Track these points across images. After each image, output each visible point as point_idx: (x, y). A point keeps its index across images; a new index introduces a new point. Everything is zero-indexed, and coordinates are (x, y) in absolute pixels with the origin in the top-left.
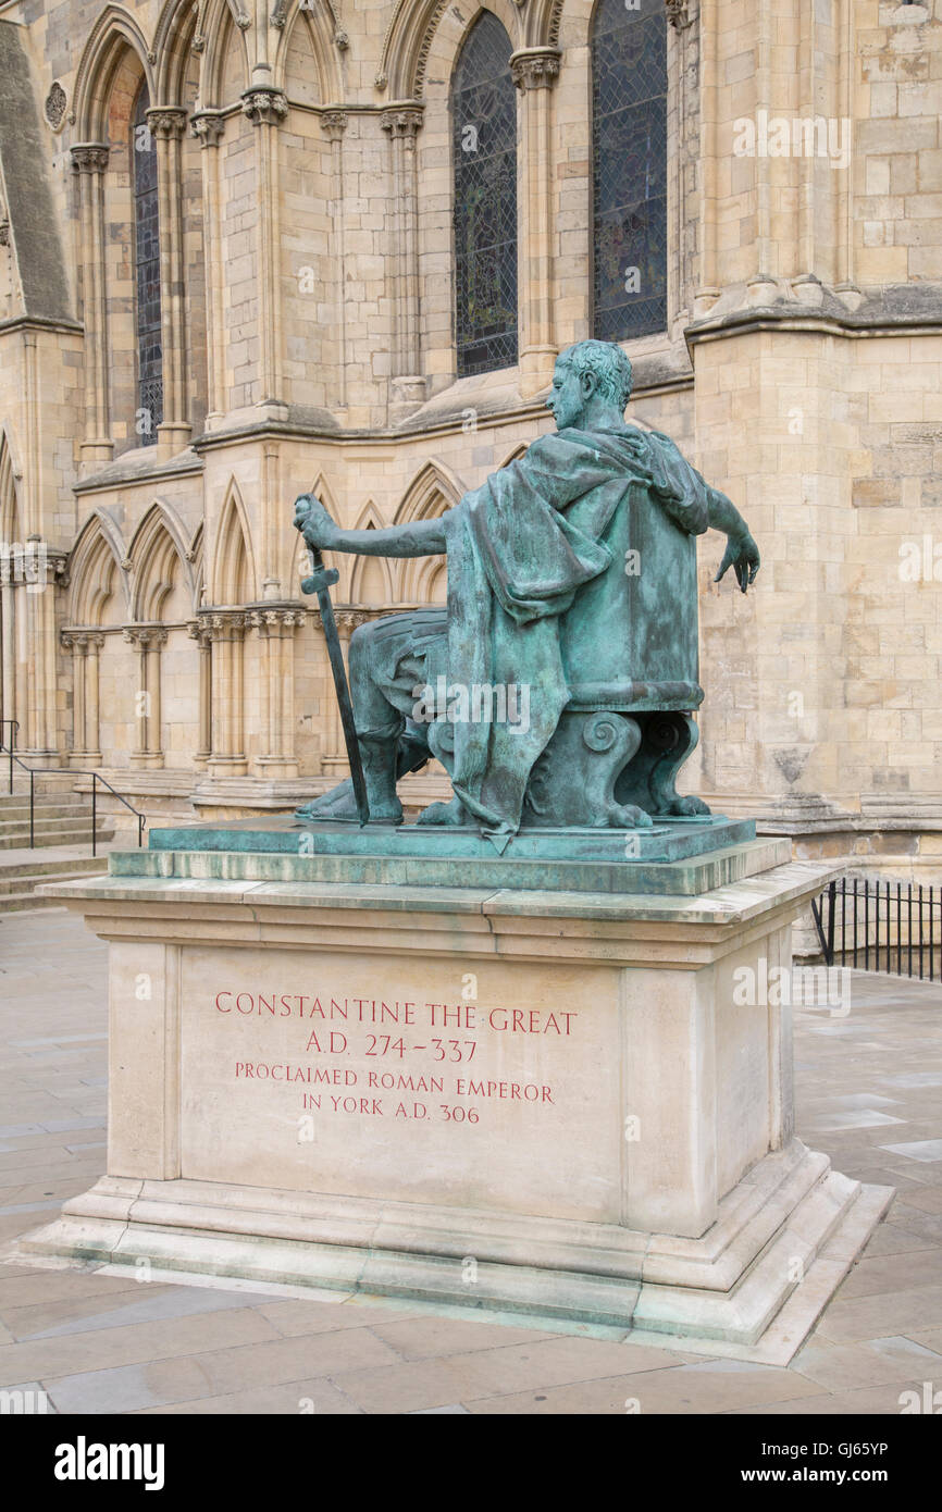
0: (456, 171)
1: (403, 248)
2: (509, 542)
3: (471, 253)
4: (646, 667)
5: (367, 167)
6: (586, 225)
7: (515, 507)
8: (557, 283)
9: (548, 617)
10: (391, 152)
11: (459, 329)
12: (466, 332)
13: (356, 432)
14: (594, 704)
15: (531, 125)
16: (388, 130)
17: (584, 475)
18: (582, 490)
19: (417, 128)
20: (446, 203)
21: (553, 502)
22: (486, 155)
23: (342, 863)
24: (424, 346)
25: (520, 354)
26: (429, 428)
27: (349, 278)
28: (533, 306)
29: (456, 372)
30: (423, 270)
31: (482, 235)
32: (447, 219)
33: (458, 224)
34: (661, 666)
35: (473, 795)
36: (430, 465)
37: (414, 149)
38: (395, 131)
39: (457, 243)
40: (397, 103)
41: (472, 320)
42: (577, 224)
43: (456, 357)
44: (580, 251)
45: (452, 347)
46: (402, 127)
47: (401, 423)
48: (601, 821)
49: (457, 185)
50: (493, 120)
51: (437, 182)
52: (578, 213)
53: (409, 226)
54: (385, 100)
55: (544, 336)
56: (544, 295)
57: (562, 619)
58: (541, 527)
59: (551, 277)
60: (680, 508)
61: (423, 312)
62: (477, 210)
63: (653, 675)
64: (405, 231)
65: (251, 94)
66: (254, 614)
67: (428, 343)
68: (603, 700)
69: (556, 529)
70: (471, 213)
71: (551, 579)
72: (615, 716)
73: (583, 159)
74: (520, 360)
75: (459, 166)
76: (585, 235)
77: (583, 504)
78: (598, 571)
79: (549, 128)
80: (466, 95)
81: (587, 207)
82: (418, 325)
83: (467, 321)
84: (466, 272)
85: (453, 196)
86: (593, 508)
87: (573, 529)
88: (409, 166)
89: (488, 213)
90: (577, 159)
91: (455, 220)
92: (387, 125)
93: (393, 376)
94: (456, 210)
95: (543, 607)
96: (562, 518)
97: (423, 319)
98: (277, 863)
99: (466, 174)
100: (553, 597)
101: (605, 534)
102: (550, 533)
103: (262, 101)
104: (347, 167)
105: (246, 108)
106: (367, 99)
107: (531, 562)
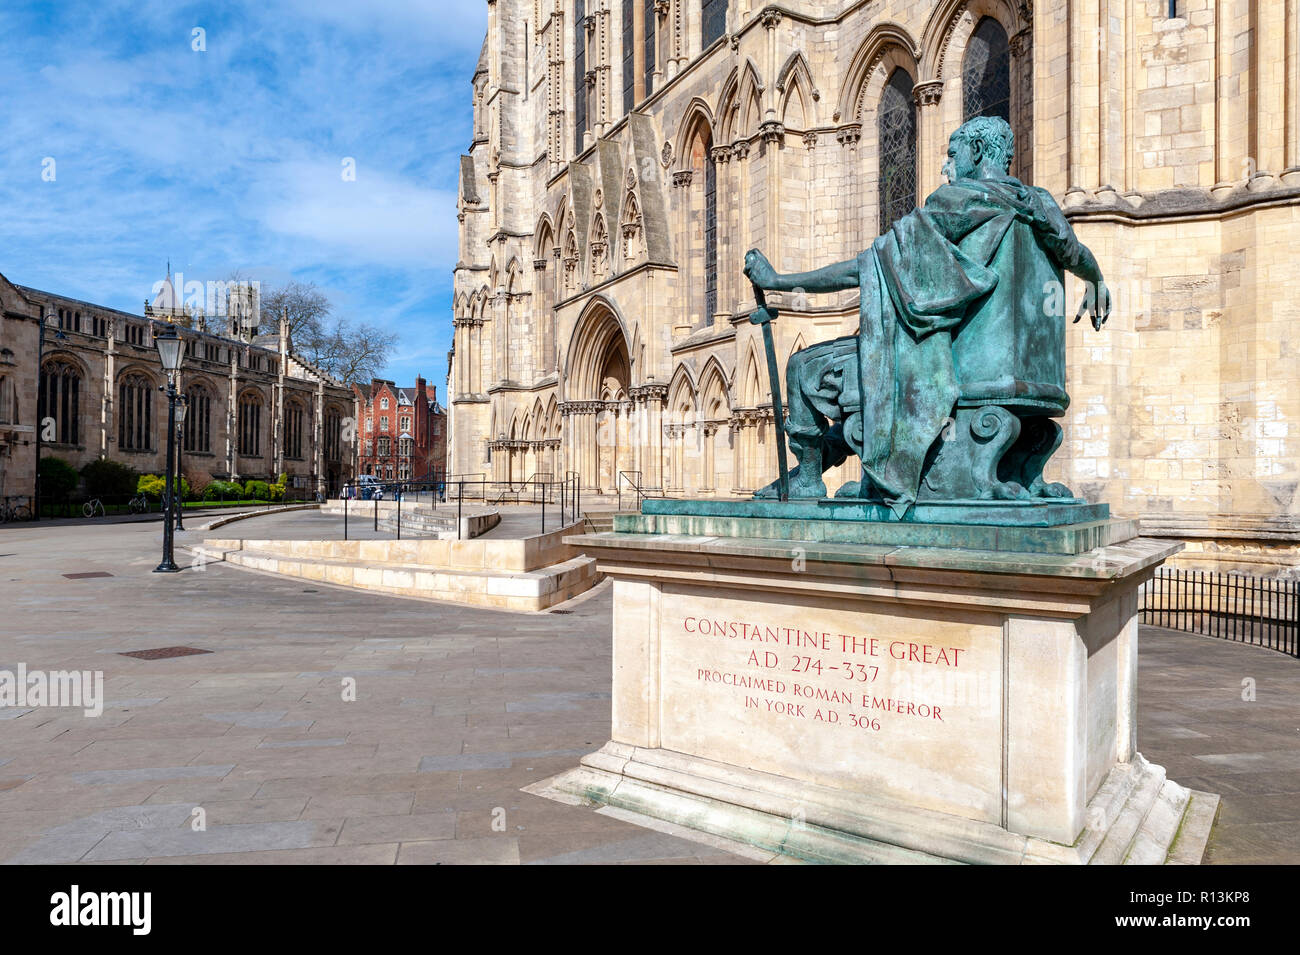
0: (881, 158)
1: (849, 204)
2: (910, 271)
3: (888, 204)
4: (1027, 368)
5: (829, 161)
9: (942, 329)
10: (842, 152)
13: (820, 308)
14: (981, 399)
16: (841, 140)
17: (975, 212)
18: (973, 223)
19: (858, 137)
20: (875, 177)
21: (948, 235)
22: (898, 147)
27: (818, 223)
30: (860, 215)
31: (895, 193)
32: (875, 186)
33: (882, 189)
34: (1038, 370)
35: (878, 473)
37: (855, 149)
38: (845, 140)
39: (881, 199)
40: (846, 124)
46: (849, 138)
47: (846, 302)
49: (881, 167)
51: (870, 165)
53: (853, 191)
54: (839, 123)
57: (954, 332)
58: (938, 256)
60: (1056, 241)
61: (859, 238)
62: (892, 179)
63: (1032, 376)
64: (851, 195)
65: (764, 126)
66: (762, 411)
68: (989, 396)
69: (951, 257)
70: (889, 181)
71: (946, 296)
72: (999, 409)
75: (882, 155)
77: (974, 236)
78: (986, 289)
80: (886, 116)
82: (856, 246)
84: (885, 215)
85: (879, 173)
86: (982, 239)
87: (965, 256)
88: (853, 158)
89: (899, 181)
91: (879, 186)
92: (840, 137)
94: (880, 180)
95: (938, 321)
96: (956, 248)
97: (859, 243)
98: (728, 524)
99: (886, 161)
100: (947, 312)
101: (991, 260)
102: (946, 260)
103: (770, 129)
104: (818, 162)
105: (761, 134)
106: (829, 123)
107: (928, 286)
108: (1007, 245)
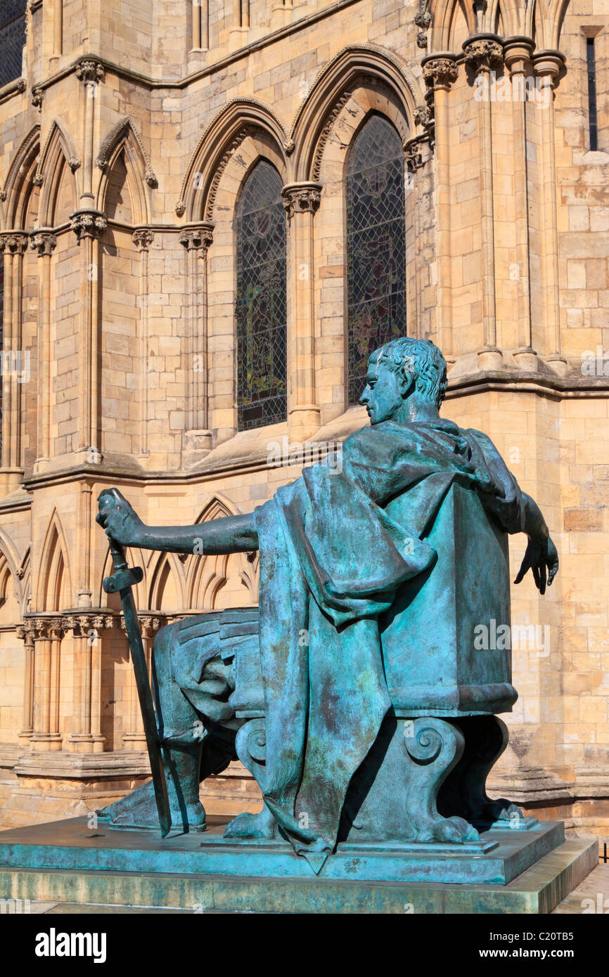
0: (239, 274)
1: (195, 331)
2: (326, 537)
3: (250, 335)
4: (471, 669)
5: (168, 270)
6: (342, 313)
7: (333, 501)
8: (318, 358)
9: (368, 617)
10: (186, 259)
11: (240, 394)
12: (245, 395)
13: (155, 473)
14: (416, 708)
15: (298, 238)
16: (185, 244)
17: (405, 467)
18: (404, 483)
19: (209, 242)
20: (230, 298)
21: (373, 495)
22: (262, 262)
23: (142, 884)
24: (211, 406)
25: (289, 411)
26: (215, 469)
27: (153, 354)
28: (299, 374)
29: (237, 426)
30: (211, 348)
31: (259, 321)
32: (231, 310)
33: (240, 314)
34: (484, 668)
35: (285, 809)
36: (215, 499)
37: (205, 258)
38: (191, 244)
39: (238, 327)
40: (192, 223)
41: (250, 386)
42: (334, 313)
43: (237, 414)
44: (337, 333)
45: (234, 407)
46: (197, 242)
47: (193, 466)
48: (425, 835)
49: (239, 285)
50: (268, 236)
51: (224, 282)
52: (336, 304)
53: (201, 314)
54: (184, 221)
55: (309, 397)
56: (308, 366)
57: (383, 620)
58: (360, 522)
59: (313, 353)
60: (501, 504)
61: (211, 379)
62: (255, 303)
63: (477, 678)
64: (198, 319)
65: (78, 215)
66: (70, 618)
67: (215, 404)
68: (427, 704)
69: (377, 524)
70: (250, 305)
72: (439, 723)
73: (339, 264)
74: (289, 417)
75: (241, 270)
76: (341, 320)
77: (404, 498)
78: (421, 568)
79: (312, 240)
80: (247, 218)
81: (342, 299)
82: (206, 390)
83: (245, 387)
84: (245, 350)
85: (236, 293)
86: (416, 503)
87: (394, 523)
88: (201, 270)
89: (263, 306)
90: (335, 264)
91: (237, 311)
92: (184, 239)
93: (186, 430)
94: (238, 303)
96: (382, 511)
97: (210, 386)
98: (72, 884)
99: (245, 279)
100: (374, 596)
101: (426, 531)
102: (371, 528)
103: (87, 221)
104: (151, 271)
105: (73, 226)
106: (171, 219)
107: (349, 559)
108: (446, 512)
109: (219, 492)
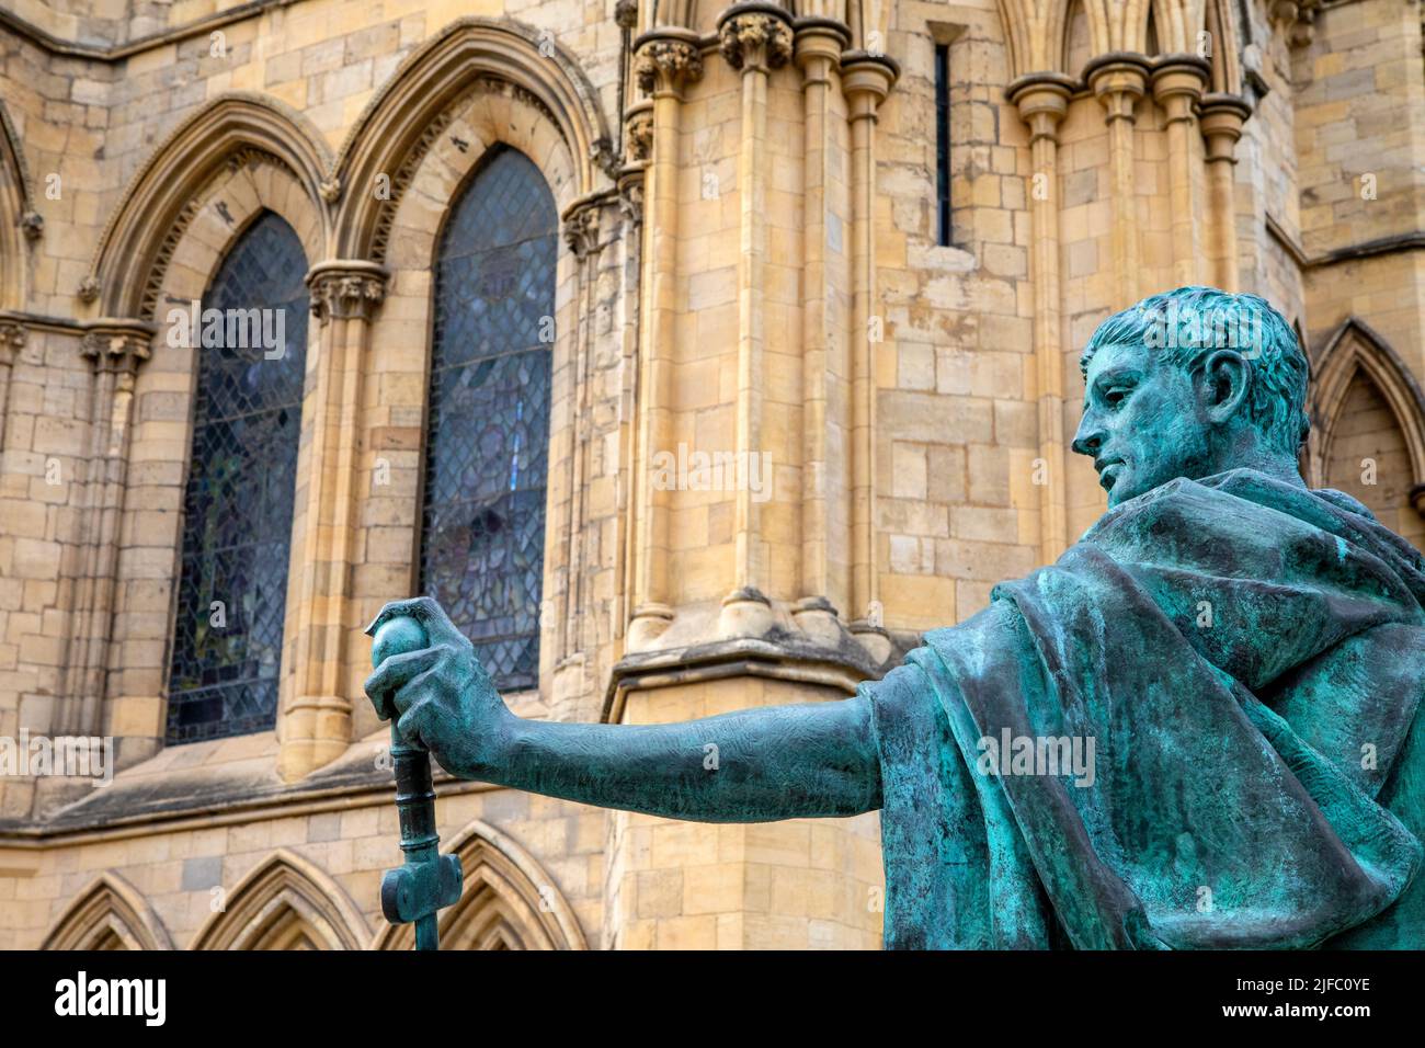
0: (197, 430)
1: (95, 534)
3: (210, 552)
5: (50, 408)
6: (410, 520)
8: (358, 604)
10: (93, 391)
11: (176, 669)
12: (188, 673)
15: (334, 367)
16: (92, 359)
19: (140, 362)
20: (176, 475)
22: (249, 410)
24: (113, 689)
25: (281, 709)
26: (110, 822)
28: (315, 635)
29: (162, 735)
30: (125, 571)
31: (231, 525)
32: (174, 498)
33: (193, 508)
36: (103, 886)
37: (131, 391)
38: (104, 363)
39: (186, 535)
40: (111, 321)
41: (200, 656)
42: (396, 518)
43: (165, 711)
44: (398, 559)
45: (161, 695)
46: (116, 358)
47: (57, 813)
49: (196, 450)
51: (166, 442)
52: (400, 501)
53: (111, 501)
54: (96, 316)
55: (330, 682)
56: (334, 620)
59: (349, 593)
61: (118, 634)
62: (227, 489)
64: (103, 510)
67: (121, 684)
70: (216, 492)
73: (412, 424)
74: (284, 723)
75: (202, 422)
76: (409, 535)
79: (363, 375)
81: (414, 494)
82: (106, 655)
83: (190, 655)
84: (197, 581)
85: (188, 467)
88: (121, 415)
90: (402, 424)
91: (190, 500)
92: (91, 351)
93: (53, 734)
94: (190, 488)
97: (116, 649)
99: (212, 439)
101: (1389, 782)
104: (17, 405)
106: (67, 309)
109: (112, 871)
